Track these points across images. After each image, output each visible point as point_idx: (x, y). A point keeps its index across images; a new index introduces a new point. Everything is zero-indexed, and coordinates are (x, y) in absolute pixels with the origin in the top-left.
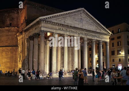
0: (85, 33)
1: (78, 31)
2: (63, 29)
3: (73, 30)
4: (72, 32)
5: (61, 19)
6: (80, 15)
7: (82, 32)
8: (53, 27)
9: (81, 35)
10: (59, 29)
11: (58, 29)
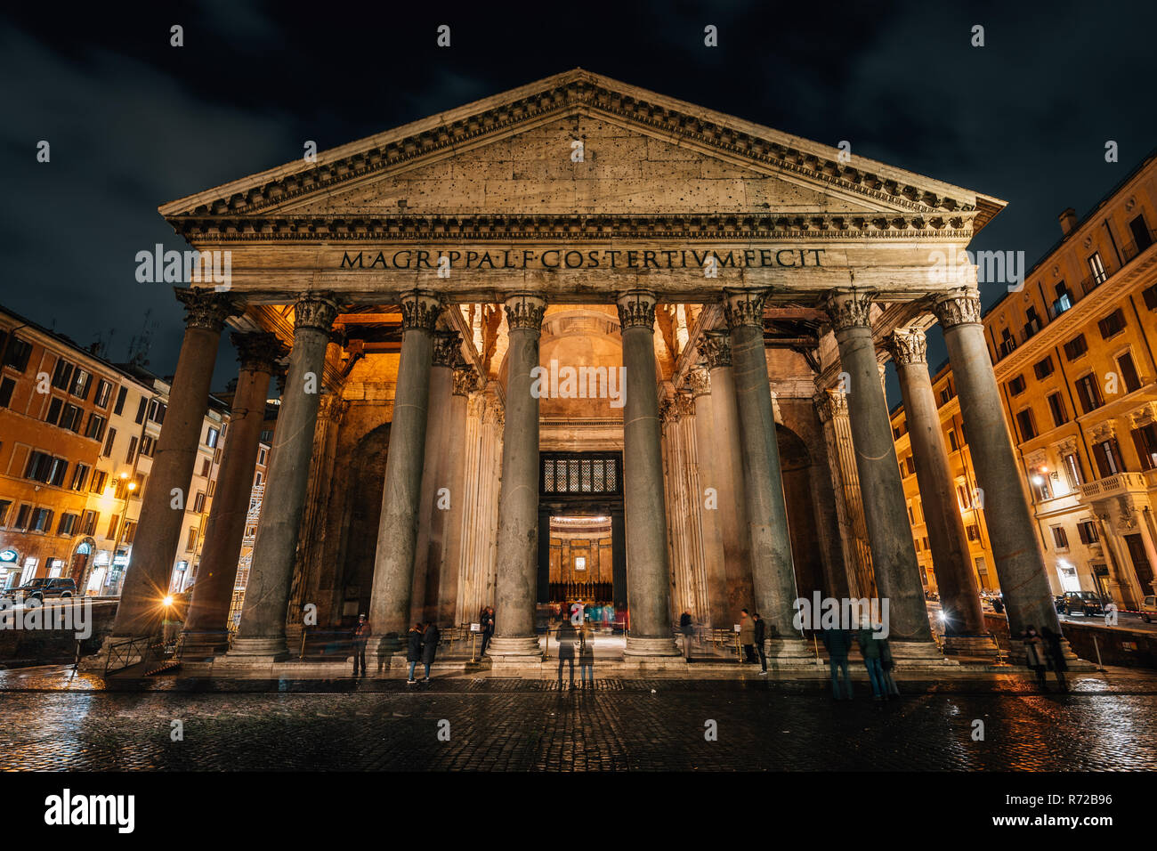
0: (624, 249)
1: (538, 251)
2: (381, 258)
3: (481, 250)
4: (476, 263)
5: (368, 196)
6: (565, 133)
7: (585, 250)
8: (292, 258)
9: (576, 273)
10: (347, 264)
11: (340, 262)
